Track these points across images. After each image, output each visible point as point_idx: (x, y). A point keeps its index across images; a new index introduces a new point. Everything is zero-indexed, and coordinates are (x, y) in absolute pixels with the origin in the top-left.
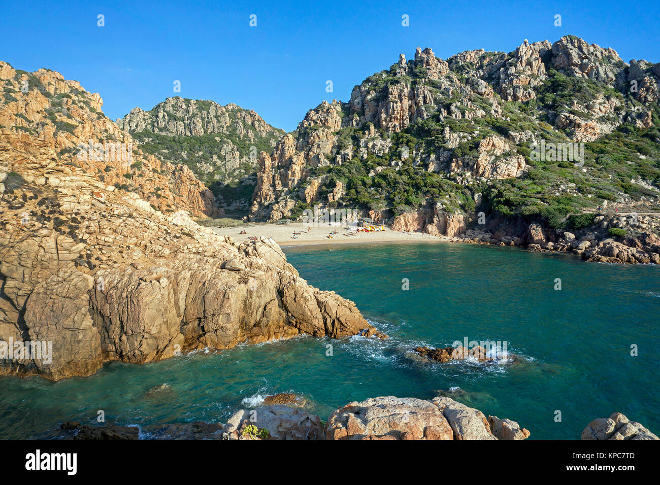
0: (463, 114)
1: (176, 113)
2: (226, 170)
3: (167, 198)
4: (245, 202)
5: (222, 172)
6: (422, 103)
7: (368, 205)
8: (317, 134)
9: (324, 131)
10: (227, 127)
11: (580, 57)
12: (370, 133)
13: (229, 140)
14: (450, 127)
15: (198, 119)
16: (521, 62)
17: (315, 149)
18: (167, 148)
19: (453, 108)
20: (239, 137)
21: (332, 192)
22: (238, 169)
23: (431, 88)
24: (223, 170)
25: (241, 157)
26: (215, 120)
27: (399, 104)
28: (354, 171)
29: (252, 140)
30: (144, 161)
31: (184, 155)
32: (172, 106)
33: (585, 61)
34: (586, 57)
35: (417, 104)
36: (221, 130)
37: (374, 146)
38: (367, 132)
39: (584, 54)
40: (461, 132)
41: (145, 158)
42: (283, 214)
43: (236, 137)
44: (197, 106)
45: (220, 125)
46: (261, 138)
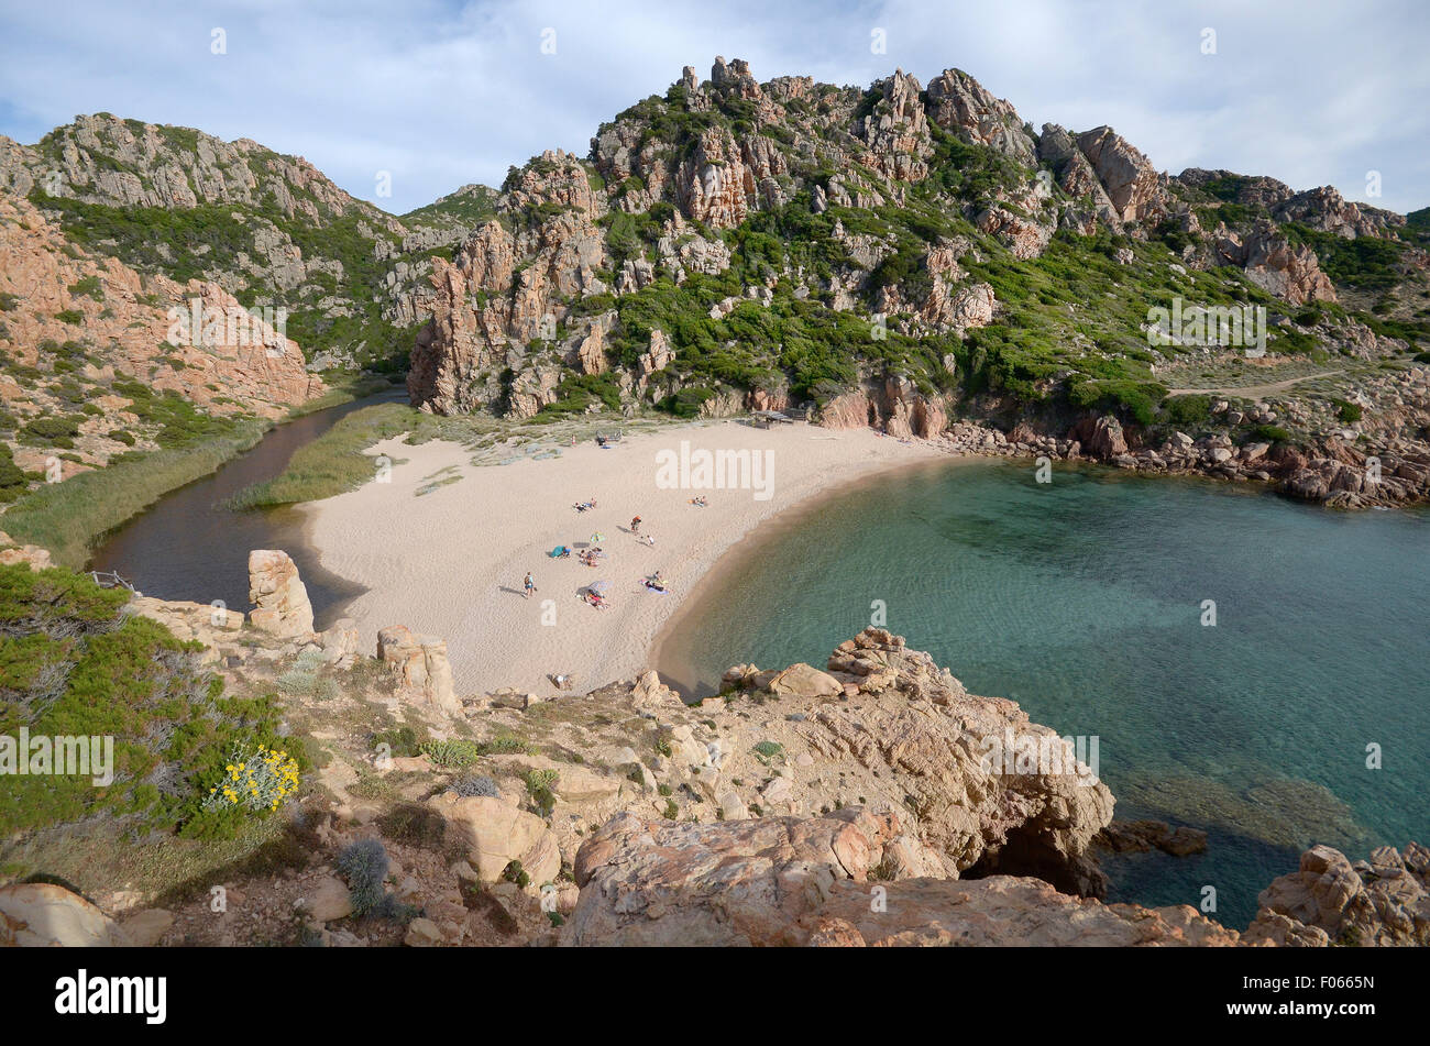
0: (854, 198)
1: (112, 153)
2: (277, 285)
3: (201, 369)
4: (344, 354)
5: (270, 291)
6: (767, 170)
7: (750, 380)
8: (563, 223)
9: (576, 218)
10: (252, 190)
11: (979, 112)
12: (675, 227)
13: (267, 221)
14: (843, 223)
15: (176, 169)
16: (898, 107)
17: (567, 255)
18: (112, 236)
19: (834, 185)
20: (287, 216)
21: (647, 351)
22: (306, 283)
23: (779, 144)
24: (271, 286)
25: (306, 257)
26: (218, 174)
27: (728, 170)
28: (675, 306)
29: (318, 223)
30: (101, 274)
31: (163, 250)
32: (98, 134)
33: (985, 117)
34: (986, 112)
35: (758, 172)
36: (239, 198)
37: (693, 253)
38: (669, 224)
39: (983, 105)
40: (868, 233)
41: (103, 268)
42: (539, 399)
43: (280, 214)
44: (163, 139)
45: (232, 185)
46: (336, 218)
